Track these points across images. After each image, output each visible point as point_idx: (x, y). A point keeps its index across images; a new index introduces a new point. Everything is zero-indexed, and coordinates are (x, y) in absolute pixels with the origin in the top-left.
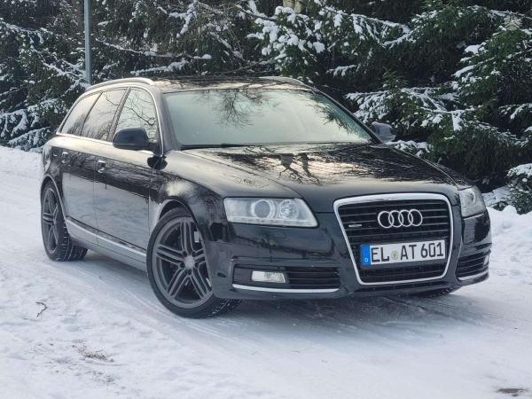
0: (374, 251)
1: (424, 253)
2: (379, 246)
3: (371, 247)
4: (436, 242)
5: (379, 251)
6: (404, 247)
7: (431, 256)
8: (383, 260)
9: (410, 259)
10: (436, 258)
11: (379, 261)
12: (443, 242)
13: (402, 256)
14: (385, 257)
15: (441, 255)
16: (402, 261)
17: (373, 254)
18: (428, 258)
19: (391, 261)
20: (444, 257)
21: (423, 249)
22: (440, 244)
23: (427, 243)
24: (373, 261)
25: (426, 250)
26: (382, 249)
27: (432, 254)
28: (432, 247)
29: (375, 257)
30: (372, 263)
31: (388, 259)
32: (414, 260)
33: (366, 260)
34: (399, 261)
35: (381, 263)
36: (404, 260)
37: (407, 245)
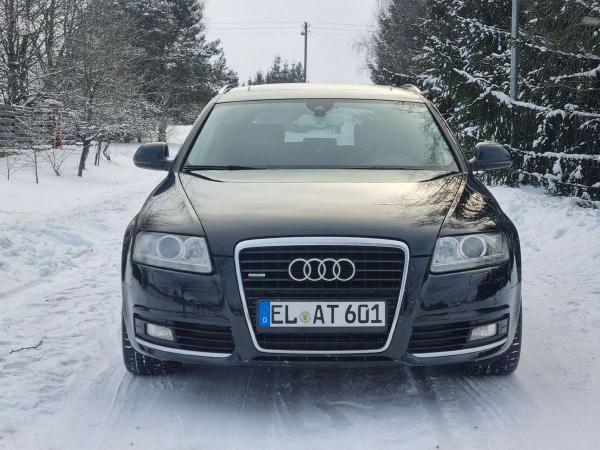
0: (276, 310)
1: (350, 317)
2: (284, 304)
3: (272, 304)
4: (371, 304)
5: (282, 310)
6: (319, 307)
7: (360, 321)
8: (287, 322)
9: (328, 323)
10: (369, 324)
11: (281, 322)
12: (382, 305)
13: (316, 318)
14: (291, 318)
15: (378, 321)
16: (314, 325)
17: (274, 313)
18: (356, 324)
19: (299, 324)
20: (383, 324)
21: (348, 312)
22: (376, 307)
23: (355, 305)
24: (274, 322)
25: (354, 314)
26: (287, 307)
27: (363, 318)
28: (363, 310)
29: (277, 318)
30: (272, 325)
31: (295, 321)
32: (334, 325)
33: (264, 320)
34: (310, 324)
35: (284, 325)
36: (319, 324)
37: (324, 305)
